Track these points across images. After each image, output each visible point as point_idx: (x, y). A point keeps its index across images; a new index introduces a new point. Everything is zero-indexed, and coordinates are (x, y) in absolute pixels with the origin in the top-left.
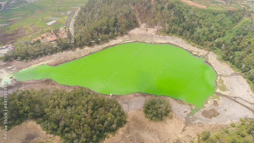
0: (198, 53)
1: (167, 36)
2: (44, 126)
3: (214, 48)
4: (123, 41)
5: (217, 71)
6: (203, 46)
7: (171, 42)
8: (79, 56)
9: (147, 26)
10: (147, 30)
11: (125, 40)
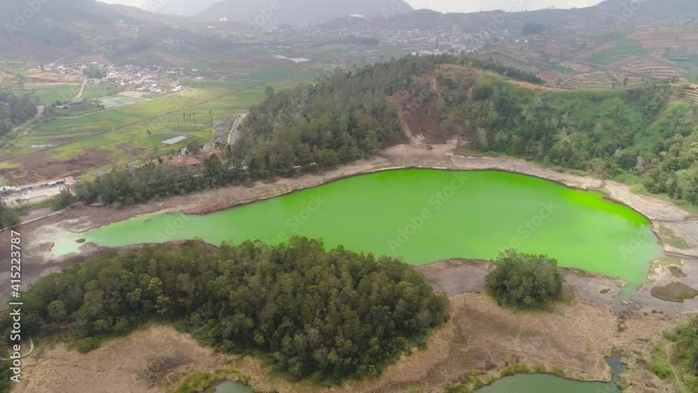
0: (580, 183)
1: (485, 158)
2: (204, 334)
3: (616, 171)
4: (375, 168)
5: (643, 213)
6: (585, 171)
7: (501, 167)
8: (266, 196)
9: (429, 141)
10: (430, 148)
11: (379, 165)
